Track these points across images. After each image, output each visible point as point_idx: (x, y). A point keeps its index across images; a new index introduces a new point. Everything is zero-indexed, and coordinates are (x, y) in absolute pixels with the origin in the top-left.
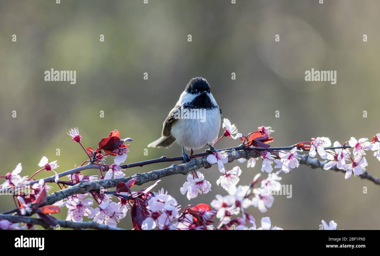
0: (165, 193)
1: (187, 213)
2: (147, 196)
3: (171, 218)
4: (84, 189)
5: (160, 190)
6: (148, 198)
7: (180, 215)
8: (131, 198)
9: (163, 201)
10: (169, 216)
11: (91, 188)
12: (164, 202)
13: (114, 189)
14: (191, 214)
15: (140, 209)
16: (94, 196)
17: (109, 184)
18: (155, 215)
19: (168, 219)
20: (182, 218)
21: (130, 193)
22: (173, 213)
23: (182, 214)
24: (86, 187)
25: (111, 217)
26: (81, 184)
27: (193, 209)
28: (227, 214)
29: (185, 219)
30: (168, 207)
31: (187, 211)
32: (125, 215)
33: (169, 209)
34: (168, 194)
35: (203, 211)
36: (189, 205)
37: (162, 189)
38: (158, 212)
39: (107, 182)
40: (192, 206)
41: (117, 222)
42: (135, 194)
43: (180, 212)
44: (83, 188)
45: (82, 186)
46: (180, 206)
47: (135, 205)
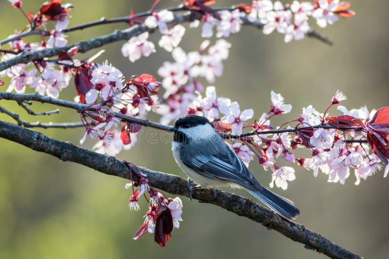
0: (109, 65)
1: (131, 84)
2: (90, 65)
3: (115, 89)
4: (26, 59)
5: (104, 62)
6: (91, 67)
7: (123, 86)
8: (73, 66)
9: (106, 72)
10: (113, 88)
11: (33, 57)
12: (108, 74)
13: (56, 58)
14: (135, 85)
15: (83, 78)
16: (36, 65)
17: (52, 52)
18: (99, 87)
19: (112, 90)
20: (126, 89)
21: (72, 61)
22: (116, 84)
23: (126, 85)
24: (28, 56)
25: (53, 86)
26: (24, 54)
27: (137, 80)
28: (174, 83)
29: (129, 90)
30: (112, 78)
31: (131, 82)
32: (67, 84)
33: (112, 80)
34: (112, 66)
35: (148, 82)
36: (133, 76)
37: (107, 61)
38: (102, 83)
39: (50, 51)
40: (135, 77)
41: (59, 91)
42: (77, 63)
43: (123, 83)
44: (25, 57)
45: (24, 56)
46: (124, 77)
47: (77, 74)
